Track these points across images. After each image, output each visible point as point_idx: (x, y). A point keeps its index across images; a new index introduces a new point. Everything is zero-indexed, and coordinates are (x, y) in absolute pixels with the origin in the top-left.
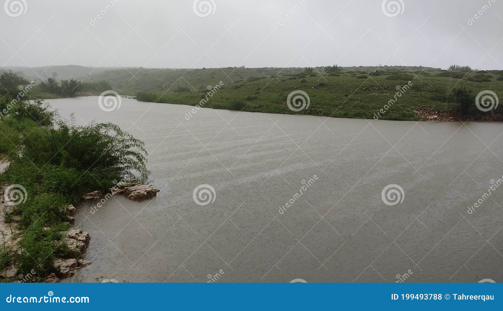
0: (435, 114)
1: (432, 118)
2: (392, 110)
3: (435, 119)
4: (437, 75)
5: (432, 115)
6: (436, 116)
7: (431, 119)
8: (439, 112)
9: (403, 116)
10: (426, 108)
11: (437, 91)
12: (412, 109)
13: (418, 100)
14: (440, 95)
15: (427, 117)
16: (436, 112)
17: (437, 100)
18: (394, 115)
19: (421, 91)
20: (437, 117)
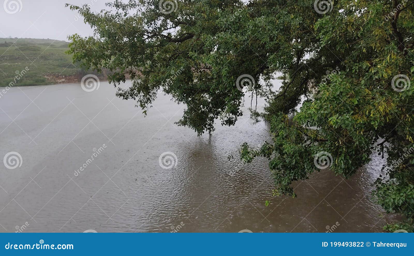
0: (63, 78)
1: (61, 81)
2: (26, 77)
3: (63, 82)
4: (61, 47)
5: (61, 79)
6: (63, 80)
7: (60, 83)
8: (66, 76)
9: (36, 82)
10: (54, 73)
11: (61, 59)
12: (43, 75)
13: (47, 68)
14: (64, 62)
15: (57, 81)
16: (64, 76)
17: (63, 67)
18: (29, 82)
19: (48, 59)
20: (65, 80)
